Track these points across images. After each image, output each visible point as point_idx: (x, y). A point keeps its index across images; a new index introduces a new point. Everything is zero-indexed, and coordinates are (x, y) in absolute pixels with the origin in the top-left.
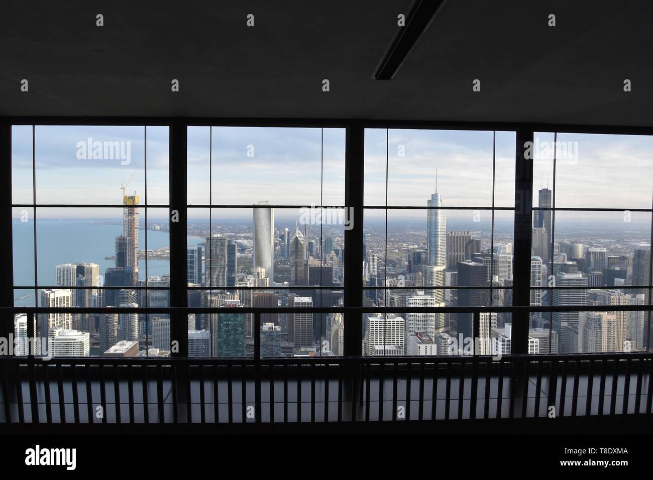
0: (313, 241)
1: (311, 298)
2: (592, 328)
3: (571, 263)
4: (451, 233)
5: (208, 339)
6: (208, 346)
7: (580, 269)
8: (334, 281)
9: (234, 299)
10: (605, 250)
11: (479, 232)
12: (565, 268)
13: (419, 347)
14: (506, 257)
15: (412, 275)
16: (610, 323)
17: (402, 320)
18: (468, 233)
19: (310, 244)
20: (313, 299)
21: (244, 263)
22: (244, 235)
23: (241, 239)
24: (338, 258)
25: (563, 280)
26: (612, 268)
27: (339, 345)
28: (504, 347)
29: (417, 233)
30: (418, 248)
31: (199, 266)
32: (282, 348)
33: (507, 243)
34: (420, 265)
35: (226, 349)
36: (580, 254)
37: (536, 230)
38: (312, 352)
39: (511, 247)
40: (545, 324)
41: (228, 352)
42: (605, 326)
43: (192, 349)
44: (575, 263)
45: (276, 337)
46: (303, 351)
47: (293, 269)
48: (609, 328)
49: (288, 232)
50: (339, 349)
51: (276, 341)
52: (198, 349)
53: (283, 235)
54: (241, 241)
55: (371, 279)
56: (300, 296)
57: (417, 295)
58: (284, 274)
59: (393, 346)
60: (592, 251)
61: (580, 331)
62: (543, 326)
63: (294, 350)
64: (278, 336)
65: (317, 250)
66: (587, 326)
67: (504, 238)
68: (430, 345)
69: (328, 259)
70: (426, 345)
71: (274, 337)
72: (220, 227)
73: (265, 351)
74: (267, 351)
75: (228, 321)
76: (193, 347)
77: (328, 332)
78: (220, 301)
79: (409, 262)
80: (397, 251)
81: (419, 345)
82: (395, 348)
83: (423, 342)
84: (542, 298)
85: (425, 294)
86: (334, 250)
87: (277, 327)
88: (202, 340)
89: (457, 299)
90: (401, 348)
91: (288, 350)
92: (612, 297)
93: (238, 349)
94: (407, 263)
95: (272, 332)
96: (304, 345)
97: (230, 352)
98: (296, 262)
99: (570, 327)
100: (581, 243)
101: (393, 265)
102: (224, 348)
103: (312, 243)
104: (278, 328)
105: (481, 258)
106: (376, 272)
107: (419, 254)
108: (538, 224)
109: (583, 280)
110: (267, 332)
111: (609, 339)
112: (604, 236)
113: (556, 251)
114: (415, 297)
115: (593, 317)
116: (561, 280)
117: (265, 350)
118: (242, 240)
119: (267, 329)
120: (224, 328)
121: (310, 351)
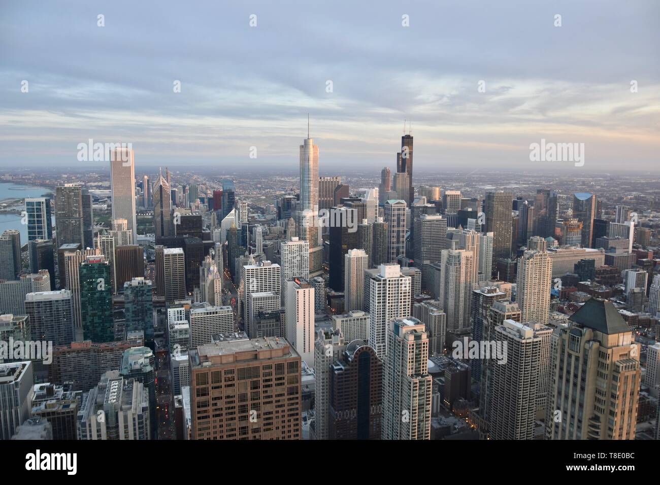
0: (176, 190)
1: (181, 249)
2: (453, 265)
3: (430, 205)
4: (321, 178)
5: (69, 300)
6: (70, 307)
7: (438, 211)
8: (204, 230)
9: (95, 255)
10: (458, 193)
11: (344, 178)
12: (425, 210)
13: (298, 292)
14: (373, 201)
15: (282, 221)
16: (467, 259)
17: (279, 266)
18: (336, 178)
19: (173, 192)
20: (184, 250)
21: (99, 215)
22: (96, 184)
23: (92, 189)
24: (205, 207)
25: (426, 221)
26: (465, 209)
27: (216, 295)
28: (380, 286)
29: (283, 179)
30: (285, 194)
31: (48, 220)
32: (154, 302)
33: (374, 188)
34: (290, 210)
35: (91, 308)
36: (437, 197)
37: (399, 175)
38: (187, 304)
39: (378, 191)
40: (409, 263)
41: (94, 312)
42: (463, 262)
43: (51, 311)
44: (433, 205)
45: (147, 292)
46: (177, 305)
47: (159, 219)
48: (467, 264)
49: (148, 181)
50: (216, 299)
51: (148, 295)
52: (59, 311)
53: (141, 183)
54: (93, 191)
55: (242, 227)
56: (168, 248)
57: (291, 240)
58: (146, 225)
59: (270, 292)
60: (448, 194)
61: (443, 268)
62: (407, 265)
63: (167, 304)
64: (149, 291)
65: (180, 199)
66: (449, 263)
67: (368, 183)
68: (308, 289)
69: (193, 207)
70: (304, 289)
71: (145, 292)
72: (66, 176)
73: (135, 308)
74: (138, 307)
75: (92, 279)
76: (52, 309)
77: (202, 283)
78: (79, 257)
79: (279, 208)
80: (264, 197)
81: (298, 290)
82: (272, 294)
83: (301, 286)
84: (406, 239)
85: (299, 239)
86: (200, 198)
87: (147, 281)
88: (63, 300)
89: (329, 243)
90: (277, 294)
91: (158, 305)
92: (468, 235)
93: (105, 307)
94: (275, 209)
95: (142, 287)
96: (176, 298)
97: (97, 311)
98: (162, 212)
99: (432, 265)
100: (436, 186)
101: (261, 212)
102: (90, 308)
103: (175, 191)
104: (149, 282)
105: (350, 202)
106: (247, 220)
107: (289, 200)
108: (400, 169)
109: (443, 221)
110: (137, 287)
111: (466, 273)
112: (457, 180)
113: (416, 194)
114: (290, 243)
115: (454, 254)
116: (424, 221)
117: (135, 306)
118: (94, 189)
119: (137, 284)
120: (88, 286)
121: (184, 304)
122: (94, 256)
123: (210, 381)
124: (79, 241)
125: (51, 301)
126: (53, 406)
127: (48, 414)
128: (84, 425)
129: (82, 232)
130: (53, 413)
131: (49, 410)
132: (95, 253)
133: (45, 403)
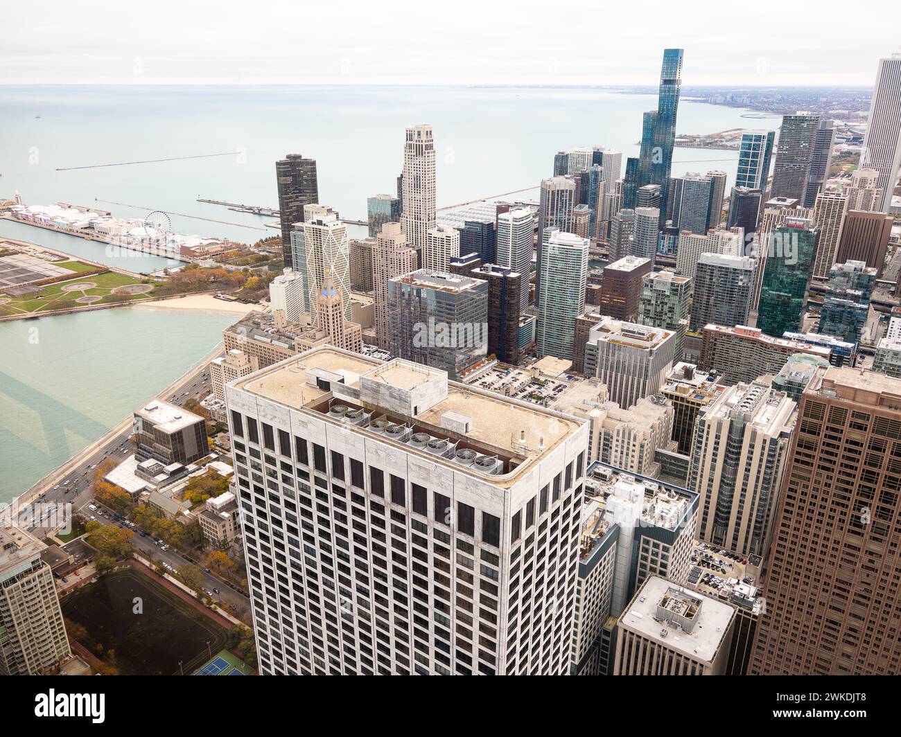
88: (742, 270)
110: (850, 273)
119: (852, 270)
122: (804, 219)
123: (826, 417)
124: (798, 196)
125: (728, 268)
126: (685, 391)
127: (677, 398)
128: (703, 423)
129: (806, 184)
130: (682, 399)
131: (678, 394)
132: (807, 215)
133: (677, 384)
